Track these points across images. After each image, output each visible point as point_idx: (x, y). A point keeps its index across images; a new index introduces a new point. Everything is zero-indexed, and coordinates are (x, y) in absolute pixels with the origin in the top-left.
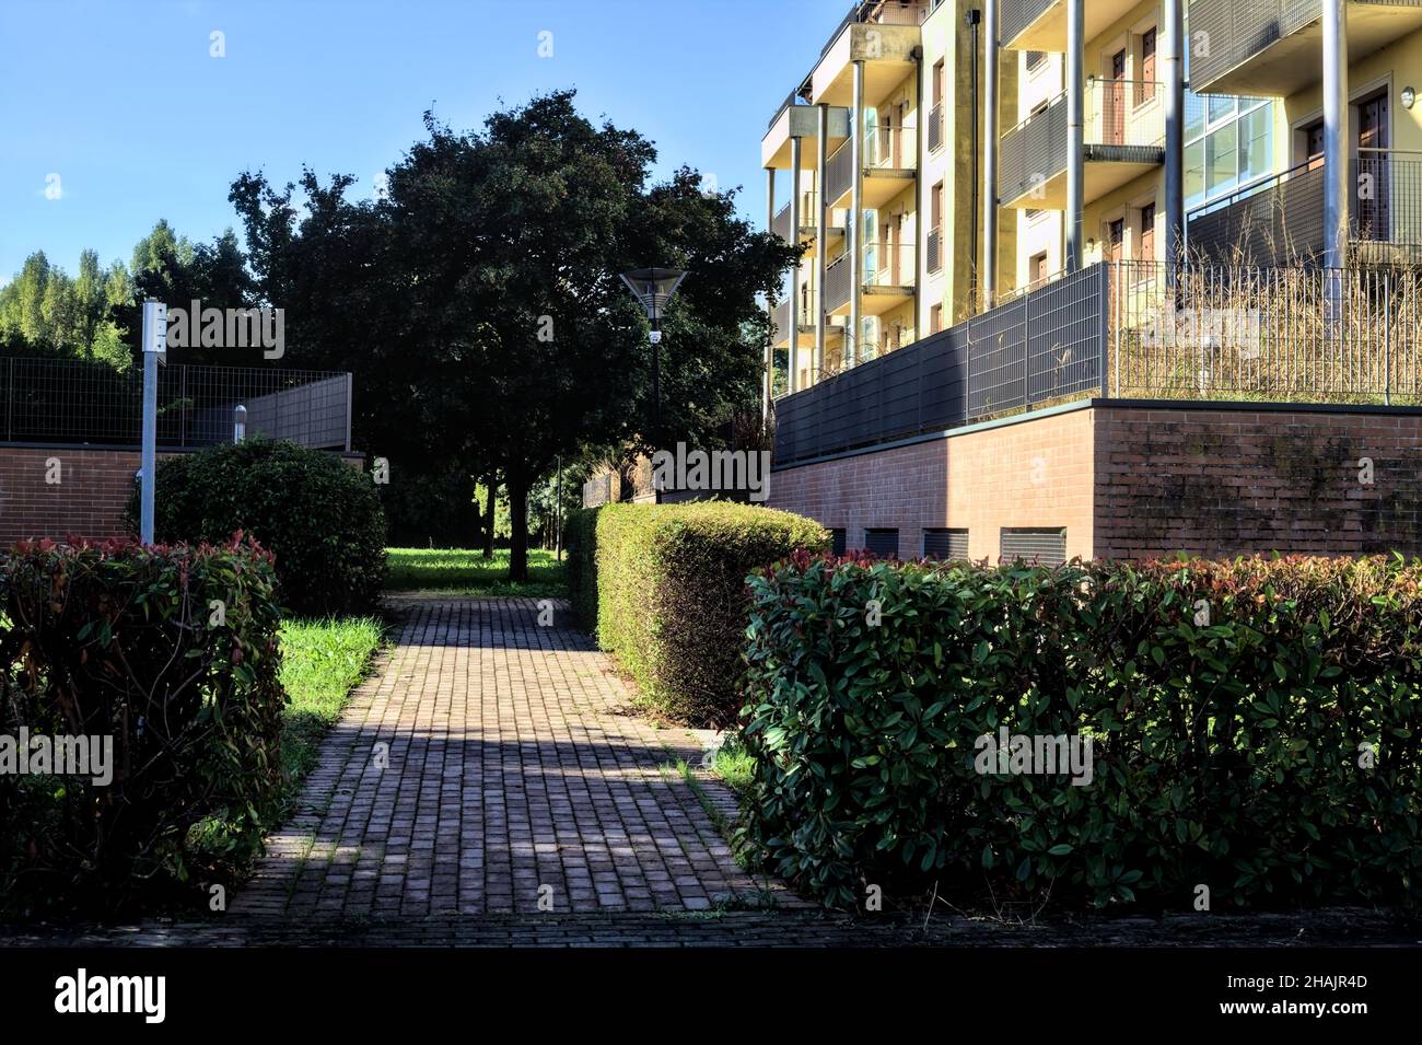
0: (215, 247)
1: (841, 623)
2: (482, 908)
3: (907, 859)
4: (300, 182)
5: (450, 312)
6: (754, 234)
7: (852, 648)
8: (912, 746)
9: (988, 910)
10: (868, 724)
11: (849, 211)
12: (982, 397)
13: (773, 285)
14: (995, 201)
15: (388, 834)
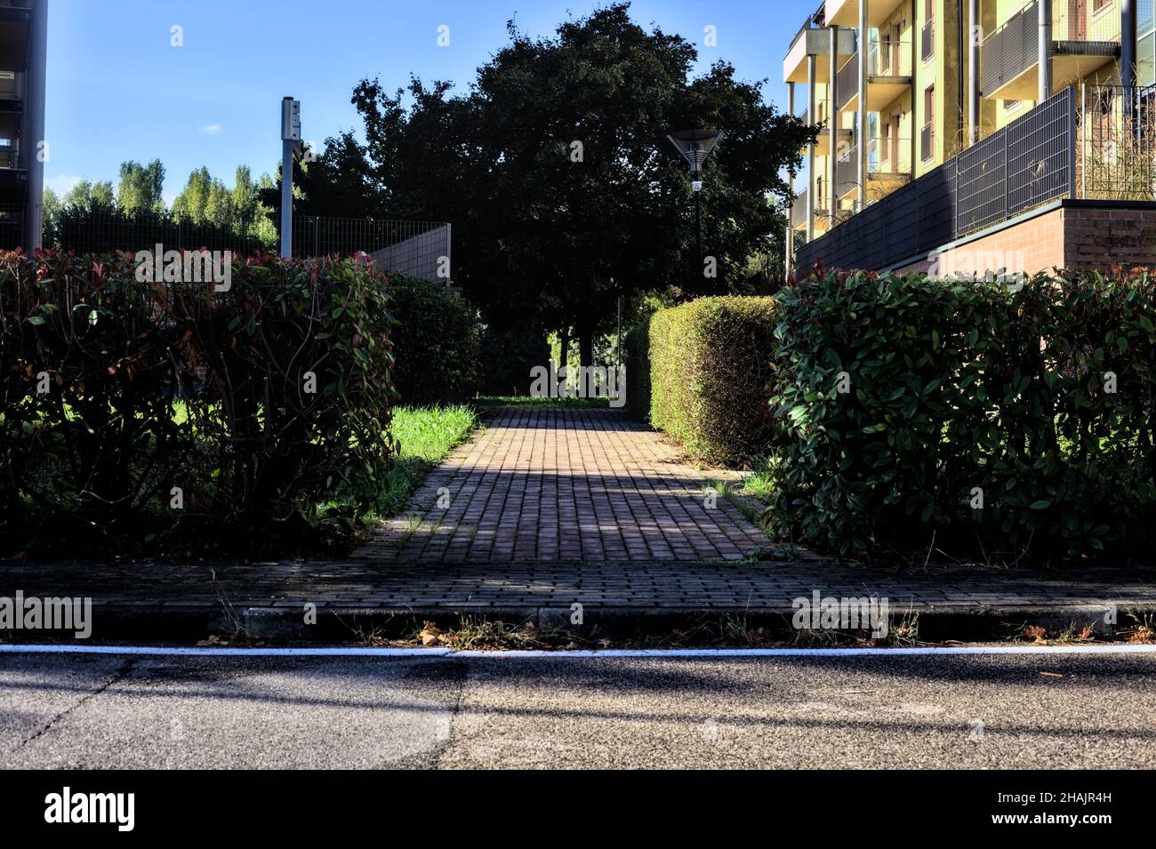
0: (342, 140)
1: (854, 315)
2: (557, 557)
3: (910, 511)
4: (409, 88)
5: (530, 179)
6: (778, 117)
7: (862, 335)
8: (913, 417)
9: (979, 559)
10: (876, 397)
11: (856, 114)
12: (968, 218)
13: (794, 161)
14: (978, 94)
15: (480, 520)
